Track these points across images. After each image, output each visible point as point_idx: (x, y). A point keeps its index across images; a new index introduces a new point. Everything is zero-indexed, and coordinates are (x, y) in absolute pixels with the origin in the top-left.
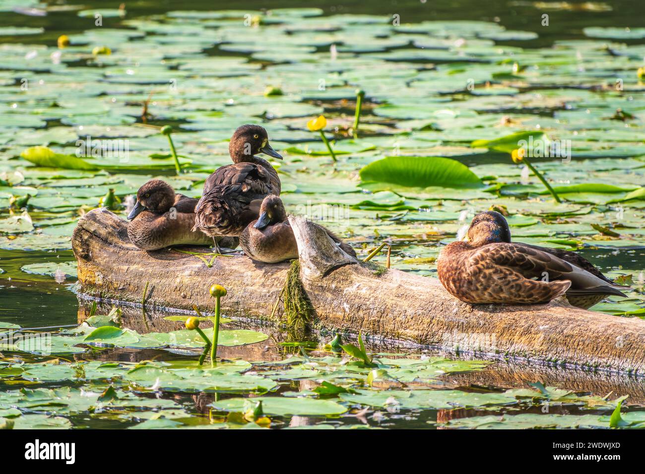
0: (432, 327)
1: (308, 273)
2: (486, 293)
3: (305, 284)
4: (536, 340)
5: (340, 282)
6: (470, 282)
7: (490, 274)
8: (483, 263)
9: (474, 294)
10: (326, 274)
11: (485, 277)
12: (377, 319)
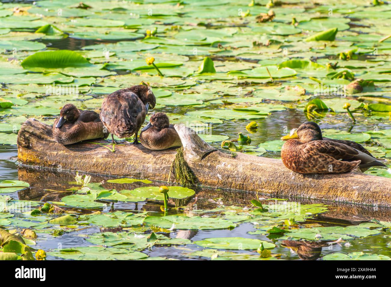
0: (280, 188)
1: (191, 157)
2: (314, 169)
3: (189, 163)
4: (353, 195)
5: (212, 162)
6: (305, 163)
7: (317, 158)
8: (312, 152)
9: (307, 169)
10: (203, 157)
11: (314, 160)
12: (242, 183)
